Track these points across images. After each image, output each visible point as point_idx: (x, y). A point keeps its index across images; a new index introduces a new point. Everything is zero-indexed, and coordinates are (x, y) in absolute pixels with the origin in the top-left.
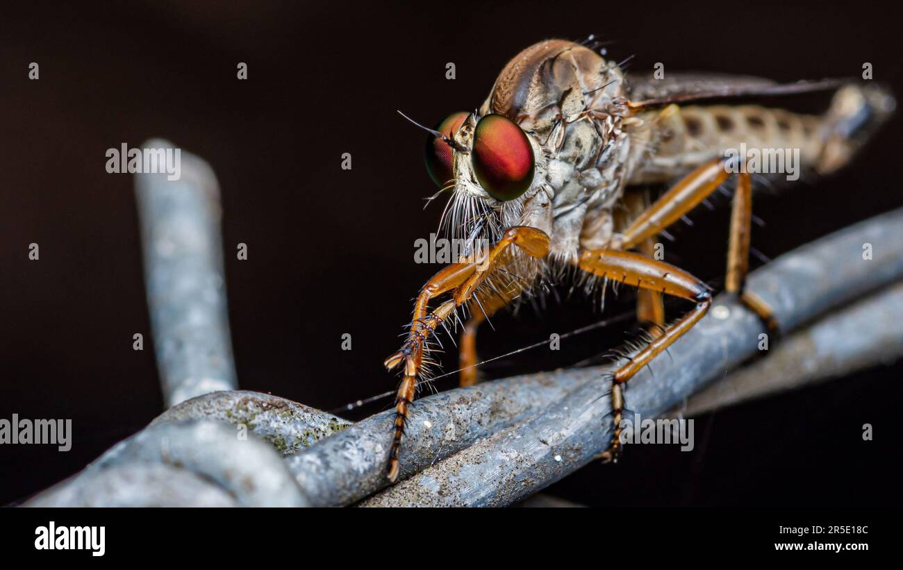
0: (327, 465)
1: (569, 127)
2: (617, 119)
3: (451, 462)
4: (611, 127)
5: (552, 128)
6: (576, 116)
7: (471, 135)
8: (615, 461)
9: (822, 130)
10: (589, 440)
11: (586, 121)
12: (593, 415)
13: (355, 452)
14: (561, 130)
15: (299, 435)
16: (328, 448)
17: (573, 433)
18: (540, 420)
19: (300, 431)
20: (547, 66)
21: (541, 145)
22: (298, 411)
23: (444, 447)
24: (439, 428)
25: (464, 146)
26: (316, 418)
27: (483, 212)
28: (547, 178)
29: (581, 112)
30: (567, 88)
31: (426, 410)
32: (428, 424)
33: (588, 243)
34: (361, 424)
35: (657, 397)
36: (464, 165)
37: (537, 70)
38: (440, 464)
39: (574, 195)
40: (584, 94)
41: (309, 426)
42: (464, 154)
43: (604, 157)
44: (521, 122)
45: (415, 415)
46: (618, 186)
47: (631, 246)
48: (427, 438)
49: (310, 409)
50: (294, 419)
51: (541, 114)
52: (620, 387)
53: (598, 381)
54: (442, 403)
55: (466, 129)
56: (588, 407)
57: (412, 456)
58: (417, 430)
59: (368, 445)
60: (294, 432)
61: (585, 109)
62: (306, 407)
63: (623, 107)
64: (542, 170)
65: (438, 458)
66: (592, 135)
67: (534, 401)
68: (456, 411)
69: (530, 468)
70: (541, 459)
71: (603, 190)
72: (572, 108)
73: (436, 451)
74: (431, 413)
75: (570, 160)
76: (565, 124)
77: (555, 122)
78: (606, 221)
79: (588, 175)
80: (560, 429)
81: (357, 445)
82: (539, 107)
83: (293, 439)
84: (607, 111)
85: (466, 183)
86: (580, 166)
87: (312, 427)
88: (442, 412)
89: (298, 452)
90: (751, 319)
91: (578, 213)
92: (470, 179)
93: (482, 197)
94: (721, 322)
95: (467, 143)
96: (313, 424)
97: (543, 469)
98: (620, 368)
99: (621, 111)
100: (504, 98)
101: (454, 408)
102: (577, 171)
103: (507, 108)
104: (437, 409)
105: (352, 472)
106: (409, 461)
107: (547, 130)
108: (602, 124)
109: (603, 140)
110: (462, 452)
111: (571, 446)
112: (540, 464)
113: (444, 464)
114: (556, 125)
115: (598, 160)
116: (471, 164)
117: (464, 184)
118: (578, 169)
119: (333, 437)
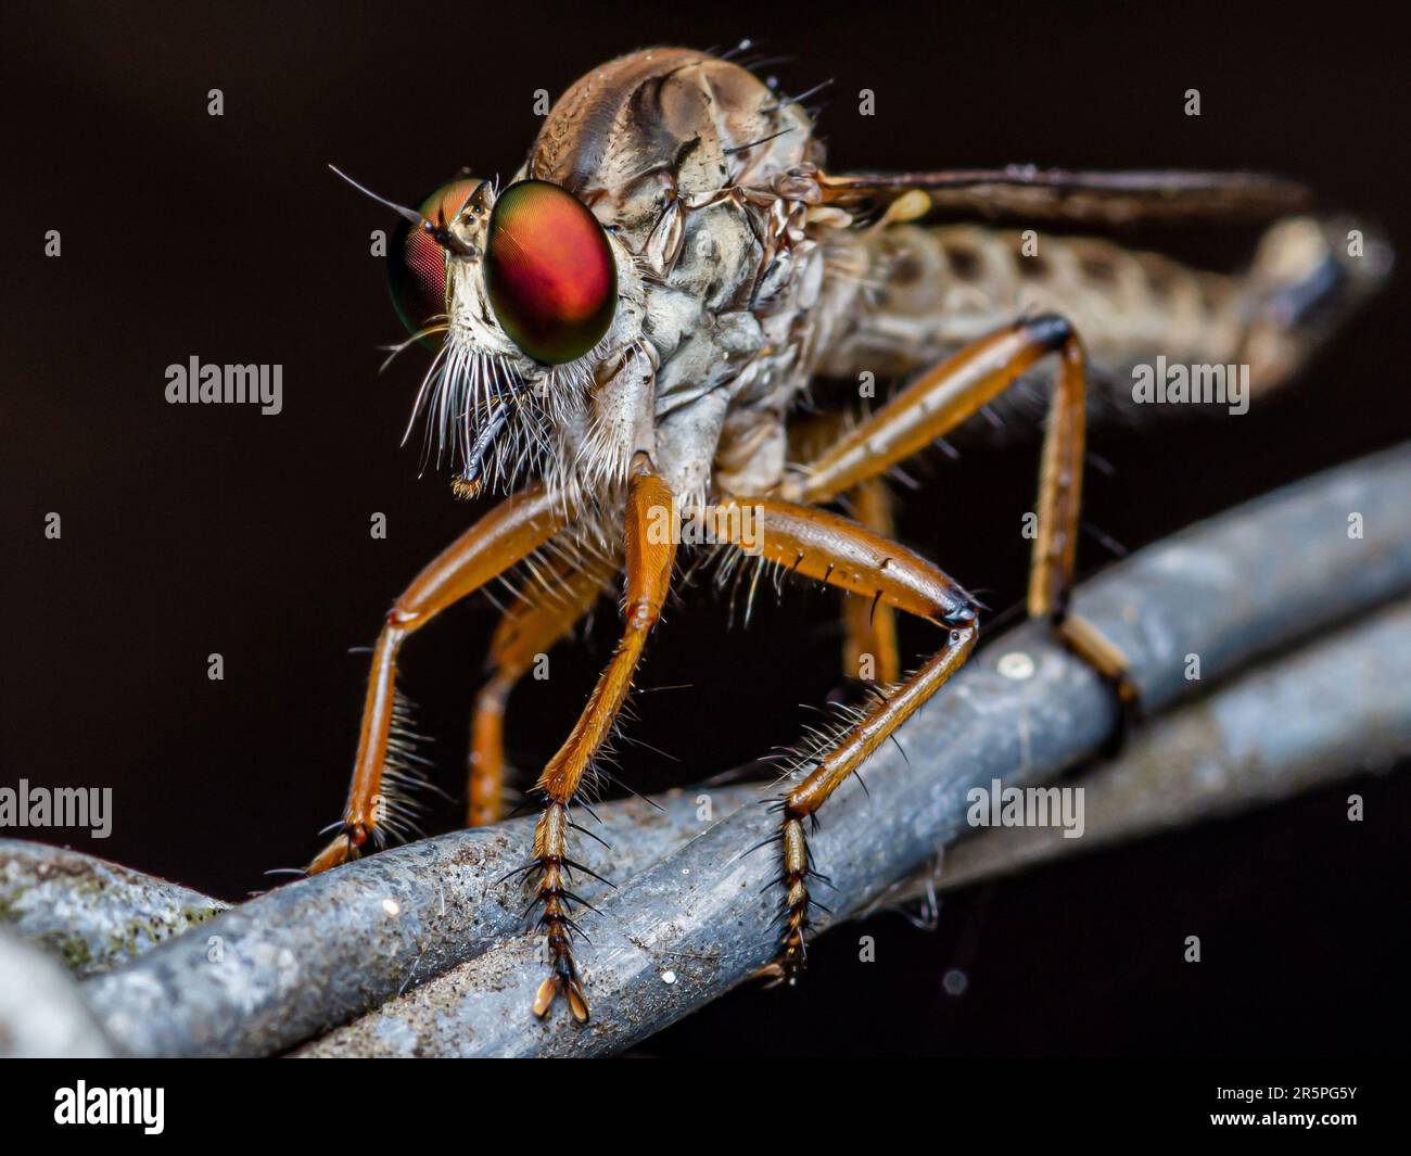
0: (174, 996)
1: (692, 219)
2: (794, 206)
3: (441, 986)
4: (783, 222)
5: (656, 218)
6: (708, 196)
7: (483, 221)
8: (792, 982)
9: (1237, 303)
10: (736, 938)
11: (730, 207)
12: (744, 886)
13: (234, 965)
14: (675, 224)
15: (118, 933)
16: (177, 960)
17: (700, 925)
18: (631, 896)
19: (121, 925)
20: (649, 92)
21: (632, 254)
22: (116, 882)
23: (427, 954)
24: (415, 916)
25: (468, 244)
26: (154, 894)
27: (508, 390)
28: (646, 324)
29: (719, 190)
30: (689, 138)
31: (387, 877)
32: (391, 907)
33: (731, 482)
34: (249, 907)
35: (880, 846)
36: (468, 287)
37: (628, 99)
38: (418, 992)
39: (703, 366)
40: (728, 152)
41: (139, 913)
42: (467, 262)
43: (768, 288)
44: (592, 204)
45: (364, 888)
46: (796, 359)
47: (826, 497)
48: (389, 936)
49: (142, 876)
50: (107, 898)
51: (631, 189)
52: (801, 824)
53: (752, 813)
54: (423, 862)
55: (474, 211)
56: (732, 868)
57: (357, 976)
58: (368, 919)
59: (262, 952)
60: (106, 925)
61: (728, 185)
62: (132, 873)
63: (809, 182)
64: (633, 307)
65: (413, 979)
66: (742, 237)
67: (619, 856)
68: (452, 879)
69: (609, 1000)
70: (633, 979)
71: (765, 363)
72: (701, 178)
73: (409, 963)
74: (399, 883)
75: (694, 288)
76: (684, 211)
77: (663, 206)
78: (772, 435)
79: (732, 324)
80: (674, 915)
81: (239, 953)
82: (630, 174)
83: (104, 940)
84: (772, 190)
85: (472, 323)
86: (716, 302)
87: (144, 915)
88: (421, 881)
89: (114, 968)
90: (1081, 677)
91: (711, 406)
92: (480, 316)
93: (504, 355)
94: (1017, 686)
95: (474, 237)
96: (147, 908)
97: (638, 1001)
98: (799, 785)
99: (804, 190)
100: (555, 155)
101: (448, 874)
102: (710, 315)
103: (562, 174)
104: (411, 875)
105: (227, 1010)
106: (351, 984)
107: (648, 222)
108: (762, 215)
109: (765, 250)
110: (466, 965)
111: (698, 950)
112: (631, 990)
113: (427, 991)
114: (664, 212)
115: (755, 294)
116: (481, 282)
117: (469, 324)
118: (711, 309)
119: (189, 935)
